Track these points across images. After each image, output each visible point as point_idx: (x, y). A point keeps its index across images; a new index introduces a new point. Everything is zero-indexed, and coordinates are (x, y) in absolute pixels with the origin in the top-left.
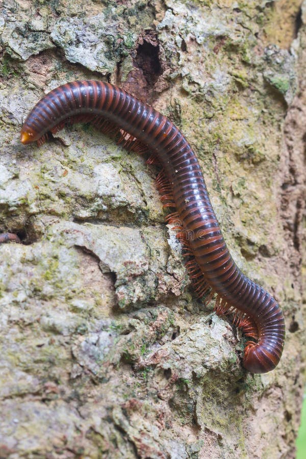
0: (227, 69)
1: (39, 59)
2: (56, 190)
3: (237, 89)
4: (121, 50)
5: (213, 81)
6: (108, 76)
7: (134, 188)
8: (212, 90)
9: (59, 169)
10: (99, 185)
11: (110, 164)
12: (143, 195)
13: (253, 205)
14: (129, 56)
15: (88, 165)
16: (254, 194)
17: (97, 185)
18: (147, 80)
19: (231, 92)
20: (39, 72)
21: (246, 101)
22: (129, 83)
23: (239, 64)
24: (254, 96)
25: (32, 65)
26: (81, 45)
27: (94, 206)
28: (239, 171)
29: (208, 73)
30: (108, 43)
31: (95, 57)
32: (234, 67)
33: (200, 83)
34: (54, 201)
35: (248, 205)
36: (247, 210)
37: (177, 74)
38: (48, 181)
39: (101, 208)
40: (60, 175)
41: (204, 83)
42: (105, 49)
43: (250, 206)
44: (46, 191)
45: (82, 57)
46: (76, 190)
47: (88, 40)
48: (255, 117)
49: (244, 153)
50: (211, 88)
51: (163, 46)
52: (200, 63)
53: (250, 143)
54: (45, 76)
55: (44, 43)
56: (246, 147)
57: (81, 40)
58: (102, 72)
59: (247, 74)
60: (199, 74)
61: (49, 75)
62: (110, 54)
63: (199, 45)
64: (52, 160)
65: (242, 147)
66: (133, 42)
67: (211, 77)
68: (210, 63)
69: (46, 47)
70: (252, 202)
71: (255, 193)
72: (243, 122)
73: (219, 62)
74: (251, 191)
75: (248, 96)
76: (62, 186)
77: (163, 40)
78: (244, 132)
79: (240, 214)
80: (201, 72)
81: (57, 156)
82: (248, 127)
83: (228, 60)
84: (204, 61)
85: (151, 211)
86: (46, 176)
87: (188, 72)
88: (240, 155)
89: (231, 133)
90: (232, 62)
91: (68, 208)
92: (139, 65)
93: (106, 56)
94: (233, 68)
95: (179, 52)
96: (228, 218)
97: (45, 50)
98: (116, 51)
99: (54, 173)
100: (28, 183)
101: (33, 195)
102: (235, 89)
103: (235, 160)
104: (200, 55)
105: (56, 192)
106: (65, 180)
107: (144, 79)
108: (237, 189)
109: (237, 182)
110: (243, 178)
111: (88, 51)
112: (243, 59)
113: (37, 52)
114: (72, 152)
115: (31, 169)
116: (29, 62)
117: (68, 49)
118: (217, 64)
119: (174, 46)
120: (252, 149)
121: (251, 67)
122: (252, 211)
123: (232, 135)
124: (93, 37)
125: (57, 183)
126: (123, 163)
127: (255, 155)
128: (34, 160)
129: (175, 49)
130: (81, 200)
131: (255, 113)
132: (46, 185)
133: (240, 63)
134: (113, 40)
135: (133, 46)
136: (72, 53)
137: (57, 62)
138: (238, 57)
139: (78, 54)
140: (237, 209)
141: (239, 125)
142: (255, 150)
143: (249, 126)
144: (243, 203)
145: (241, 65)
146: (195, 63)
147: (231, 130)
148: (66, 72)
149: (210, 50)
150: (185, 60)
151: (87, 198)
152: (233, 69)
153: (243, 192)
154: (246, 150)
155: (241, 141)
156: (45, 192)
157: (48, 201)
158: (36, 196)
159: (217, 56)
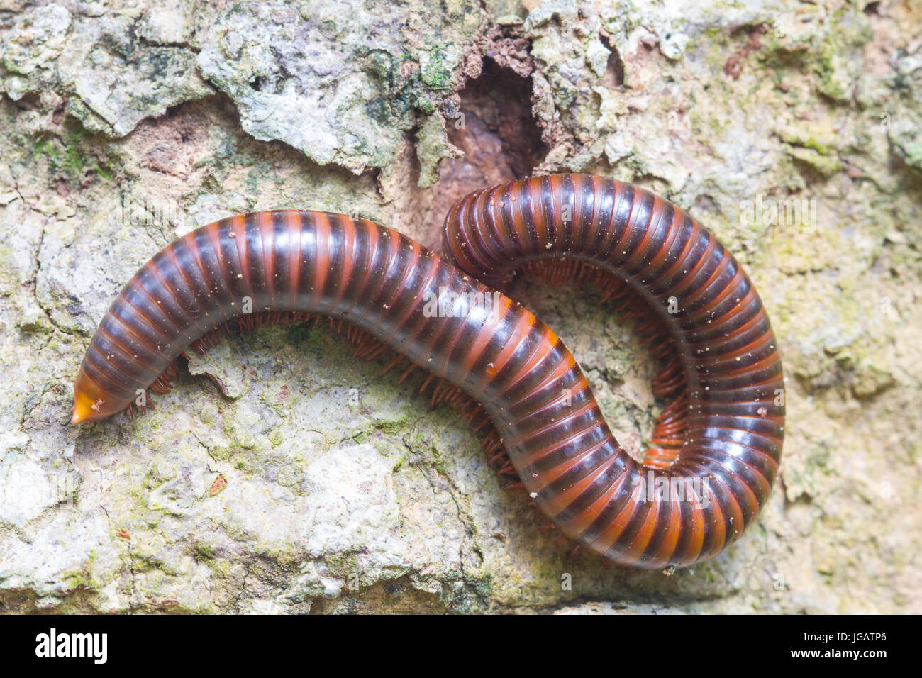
0: (770, 124)
1: (171, 127)
2: (184, 540)
3: (800, 181)
4: (412, 94)
5: (717, 167)
6: (374, 175)
7: (445, 513)
8: (713, 193)
9: (197, 473)
10: (315, 523)
11: (367, 446)
12: (471, 532)
13: (858, 521)
14: (437, 113)
15: (292, 455)
16: (861, 489)
17: (309, 523)
18: (513, 170)
19: (778, 191)
20: (166, 167)
21: (835, 210)
22: (457, 179)
23: (808, 103)
24: (862, 194)
25: (149, 146)
26: (290, 86)
27: (298, 584)
28: (811, 423)
29: (701, 143)
30: (374, 74)
31: (333, 121)
32: (793, 113)
33: (668, 177)
34: (174, 575)
35: (841, 522)
36: (835, 537)
37: (588, 157)
38: (159, 514)
39: (319, 591)
40: (199, 493)
41: (685, 175)
42: (369, 92)
43: (847, 524)
44: (149, 545)
45: (291, 122)
46: (245, 537)
47: (311, 68)
48: (859, 260)
49: (822, 371)
50: (709, 187)
51: (546, 77)
52: (673, 113)
53: (841, 343)
54: (185, 180)
55: (180, 81)
56: (829, 354)
57: (291, 70)
58: (350, 165)
59: (836, 132)
60: (673, 147)
61: (196, 178)
62: (384, 109)
63: (672, 62)
64: (183, 442)
65: (814, 356)
66: (447, 74)
67: (711, 153)
68: (712, 109)
69: (185, 95)
70: (855, 512)
71: (863, 485)
72: (822, 277)
73: (741, 105)
74: (851, 481)
75: (842, 197)
76: (204, 527)
77: (546, 59)
78: (824, 308)
79: (814, 550)
80: (677, 141)
81: (202, 430)
82: (836, 293)
83: (773, 94)
84: (688, 108)
85: (496, 579)
86: (156, 498)
87: (629, 149)
88: (810, 377)
89: (778, 313)
90: (787, 98)
91: (223, 592)
92: (488, 125)
93: (370, 113)
94: (791, 117)
95: (599, 90)
96: (769, 567)
97: (184, 102)
98: (398, 97)
99: (180, 488)
100: (100, 520)
101: (111, 557)
102: (792, 185)
103: (797, 391)
104: (675, 89)
105: (183, 546)
106: (213, 508)
107: (503, 165)
108: (798, 480)
109: (804, 457)
110: (823, 444)
111: (309, 103)
112: (822, 89)
113: (159, 110)
114: (245, 415)
115: (120, 471)
116: (138, 138)
117: (247, 100)
118: (736, 111)
119: (585, 73)
120: (847, 359)
121: (852, 109)
122: (855, 541)
123: (784, 320)
124: (328, 59)
125: (189, 518)
126: (412, 440)
127: (859, 376)
128: (133, 442)
129: (588, 81)
130: (265, 566)
131: (863, 250)
132: (152, 526)
133: (814, 99)
134: (387, 65)
135: (447, 82)
136: (261, 113)
137: (223, 135)
138: (808, 81)
139: (279, 114)
140: (803, 536)
141: (808, 287)
142: (858, 360)
143: (840, 288)
144: (823, 517)
145: (817, 106)
146: (658, 116)
147: (781, 307)
148: (250, 165)
149: (712, 70)
150: (618, 115)
151: (280, 559)
152: (788, 122)
153: (822, 483)
154: (830, 362)
155: (814, 337)
156: (147, 551)
157: (156, 574)
158: (120, 562)
159: (735, 85)
